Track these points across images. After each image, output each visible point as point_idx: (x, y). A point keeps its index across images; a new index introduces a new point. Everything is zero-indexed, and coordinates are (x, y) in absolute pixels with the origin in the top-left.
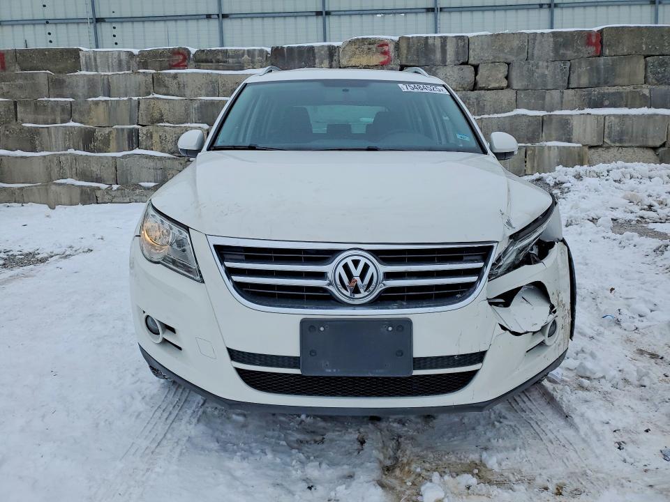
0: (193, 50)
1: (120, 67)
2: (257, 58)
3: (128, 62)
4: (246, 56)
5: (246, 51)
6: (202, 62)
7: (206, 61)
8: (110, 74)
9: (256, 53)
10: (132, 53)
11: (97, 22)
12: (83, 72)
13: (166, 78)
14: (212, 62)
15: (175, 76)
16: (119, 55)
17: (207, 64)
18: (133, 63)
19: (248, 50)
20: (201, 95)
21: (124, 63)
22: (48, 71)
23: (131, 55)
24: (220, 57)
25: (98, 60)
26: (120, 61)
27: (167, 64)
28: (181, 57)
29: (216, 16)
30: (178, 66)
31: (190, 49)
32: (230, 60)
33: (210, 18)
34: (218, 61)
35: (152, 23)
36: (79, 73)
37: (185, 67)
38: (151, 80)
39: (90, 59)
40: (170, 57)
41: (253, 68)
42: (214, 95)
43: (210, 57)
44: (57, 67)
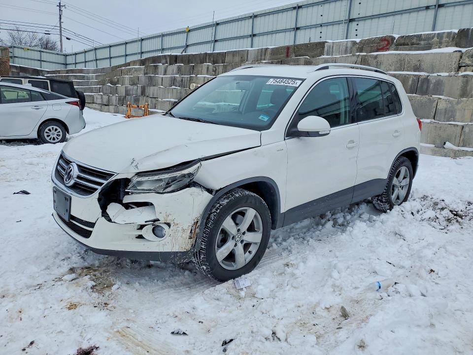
0: (396, 36)
1: (346, 52)
2: (444, 39)
3: (351, 48)
4: (436, 38)
5: (436, 35)
6: (401, 45)
7: (404, 44)
8: (338, 56)
9: (445, 35)
10: (356, 42)
11: (350, 22)
12: (324, 57)
13: (370, 59)
14: (408, 45)
15: (376, 57)
16: (347, 44)
17: (405, 47)
18: (355, 49)
19: (438, 34)
20: (391, 70)
21: (348, 49)
22: (307, 57)
23: (354, 43)
24: (414, 41)
25: (334, 48)
26: (347, 47)
27: (375, 48)
28: (386, 43)
29: (434, 7)
30: (383, 49)
31: (394, 35)
32: (422, 43)
33: (429, 8)
34: (413, 44)
35: (385, 18)
36: (323, 57)
37: (387, 49)
38: (360, 60)
39: (330, 47)
40: (379, 43)
41: (440, 48)
42: (400, 70)
43: (407, 41)
44: (313, 53)
